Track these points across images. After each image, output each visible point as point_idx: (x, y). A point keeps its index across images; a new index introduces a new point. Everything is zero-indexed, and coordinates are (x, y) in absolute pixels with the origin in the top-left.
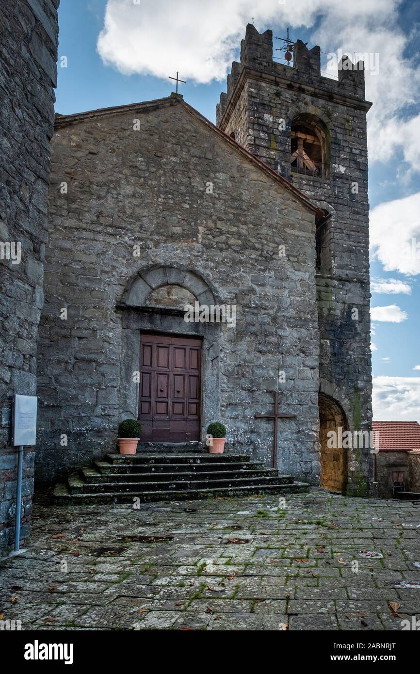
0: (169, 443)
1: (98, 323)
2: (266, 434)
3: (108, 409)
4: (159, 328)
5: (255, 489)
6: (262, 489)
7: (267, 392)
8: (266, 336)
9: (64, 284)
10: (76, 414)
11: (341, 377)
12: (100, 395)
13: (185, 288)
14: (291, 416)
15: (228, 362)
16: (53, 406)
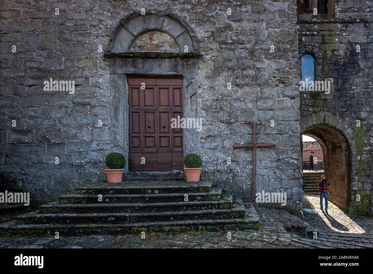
0: (154, 172)
1: (90, 71)
2: (245, 163)
3: (102, 144)
4: (141, 72)
5: (194, 224)
6: (202, 224)
7: (245, 123)
8: (244, 69)
9: (61, 41)
10: (76, 150)
11: (344, 110)
12: (94, 132)
13: (165, 32)
14: (270, 145)
15: (207, 97)
16: (58, 144)
